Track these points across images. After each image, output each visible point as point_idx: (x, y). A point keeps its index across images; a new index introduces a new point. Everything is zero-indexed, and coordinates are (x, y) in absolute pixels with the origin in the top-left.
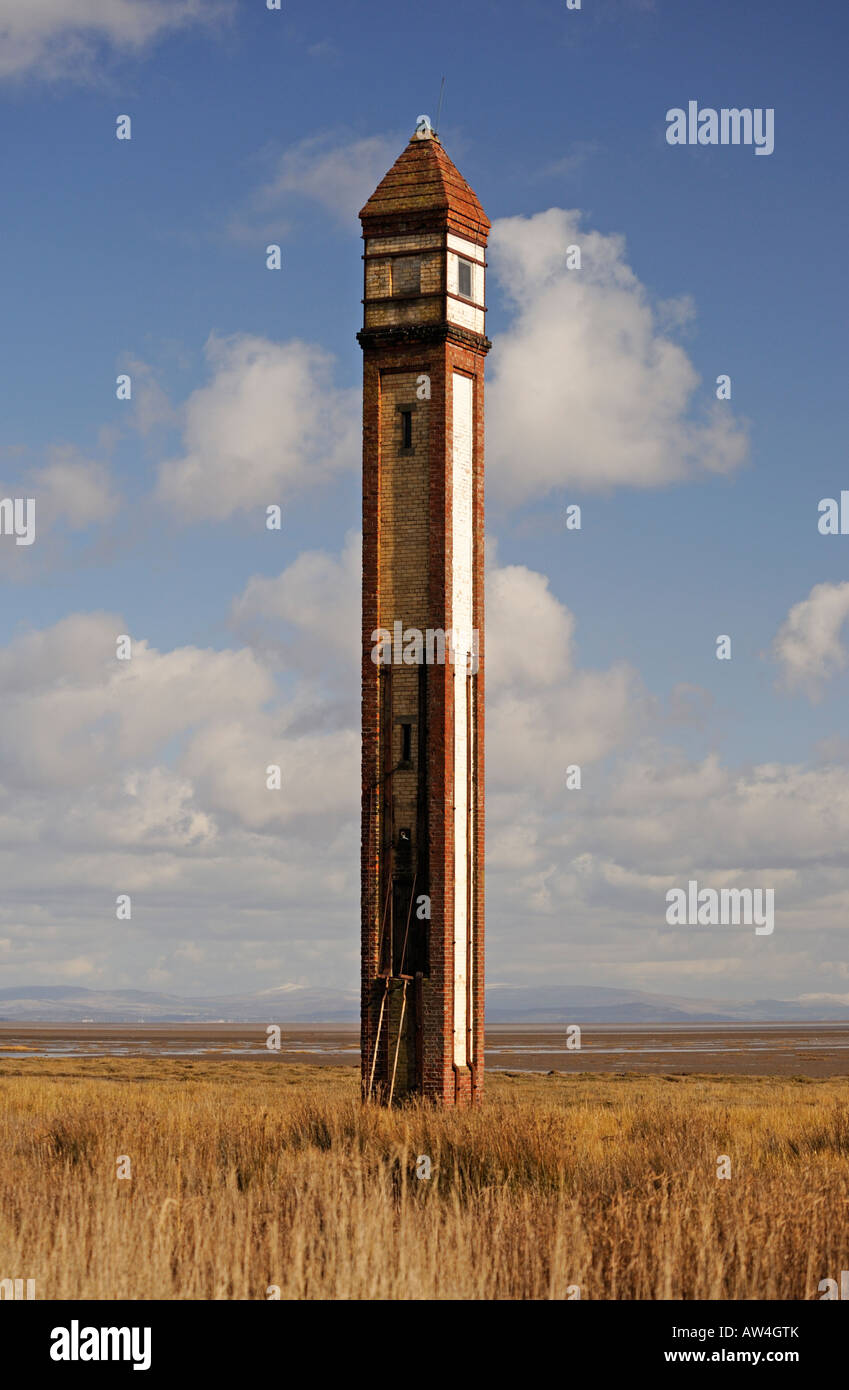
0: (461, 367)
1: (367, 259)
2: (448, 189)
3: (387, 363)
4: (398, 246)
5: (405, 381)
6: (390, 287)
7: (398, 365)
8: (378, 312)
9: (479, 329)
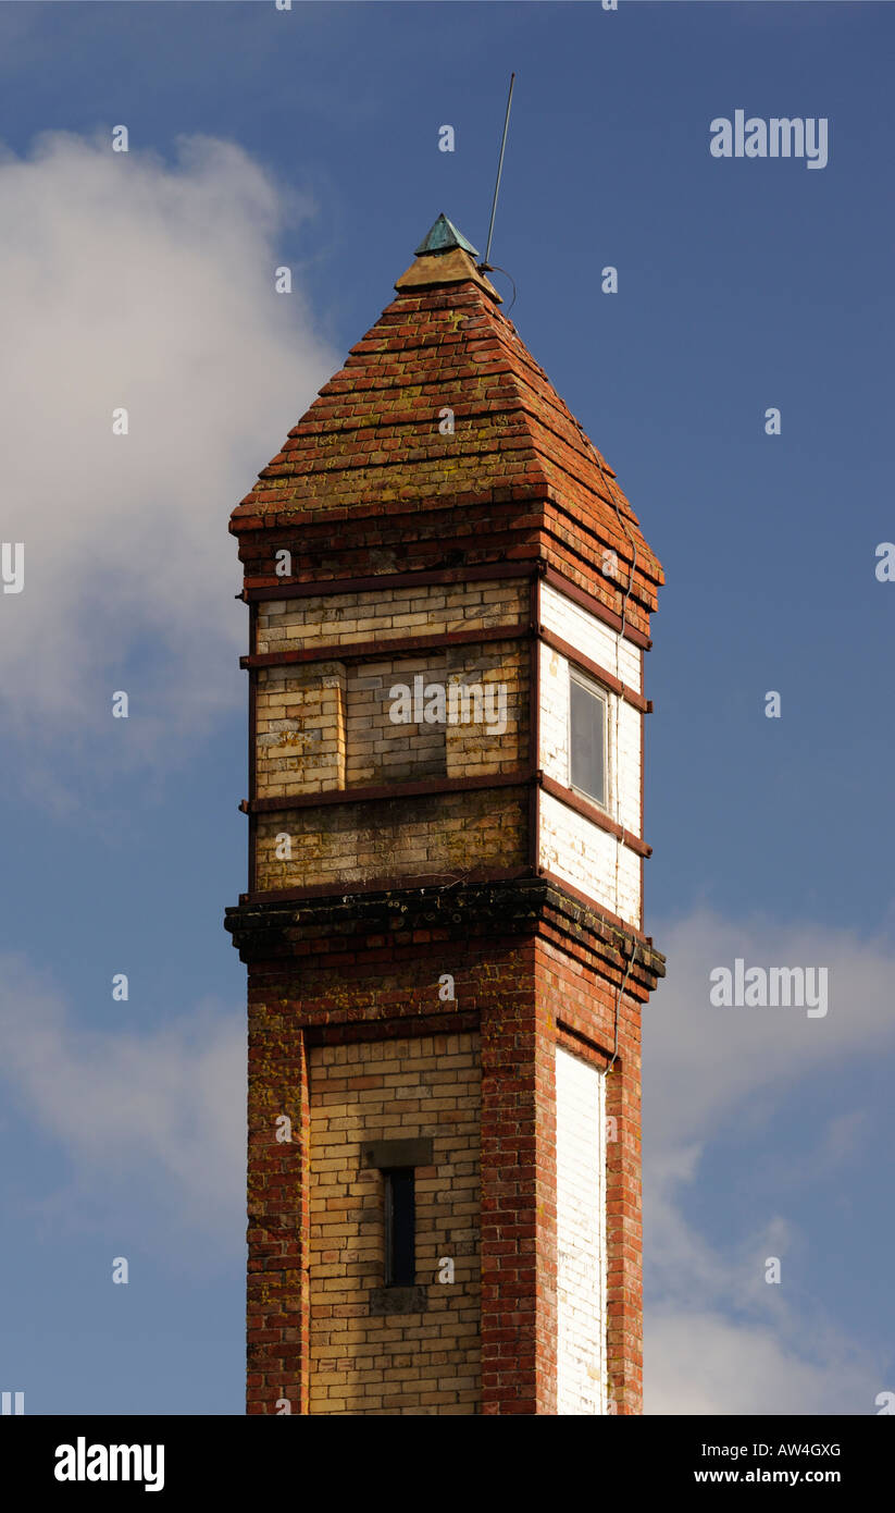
0: (577, 1026)
1: (259, 668)
2: (541, 439)
3: (331, 1006)
4: (364, 624)
5: (394, 1067)
6: (341, 760)
7: (371, 1013)
8: (299, 842)
9: (628, 910)
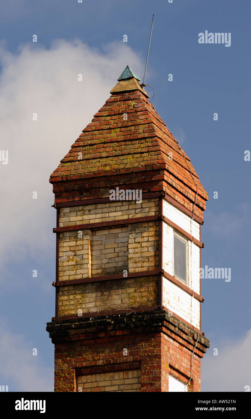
0: (177, 367)
1: (59, 232)
2: (163, 147)
3: (85, 360)
4: (99, 216)
5: (108, 383)
6: (90, 266)
7: (100, 362)
8: (74, 297)
9: (195, 323)
